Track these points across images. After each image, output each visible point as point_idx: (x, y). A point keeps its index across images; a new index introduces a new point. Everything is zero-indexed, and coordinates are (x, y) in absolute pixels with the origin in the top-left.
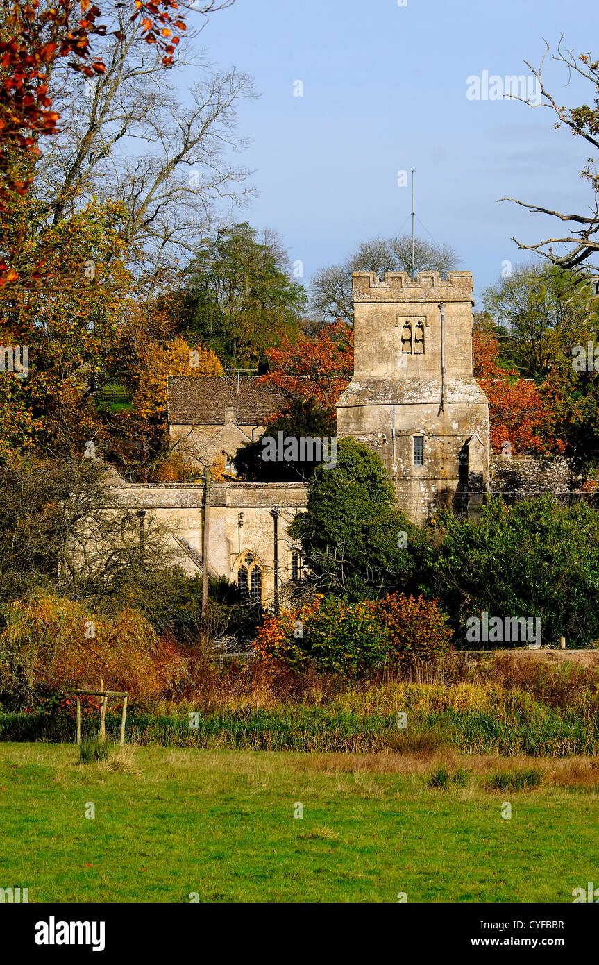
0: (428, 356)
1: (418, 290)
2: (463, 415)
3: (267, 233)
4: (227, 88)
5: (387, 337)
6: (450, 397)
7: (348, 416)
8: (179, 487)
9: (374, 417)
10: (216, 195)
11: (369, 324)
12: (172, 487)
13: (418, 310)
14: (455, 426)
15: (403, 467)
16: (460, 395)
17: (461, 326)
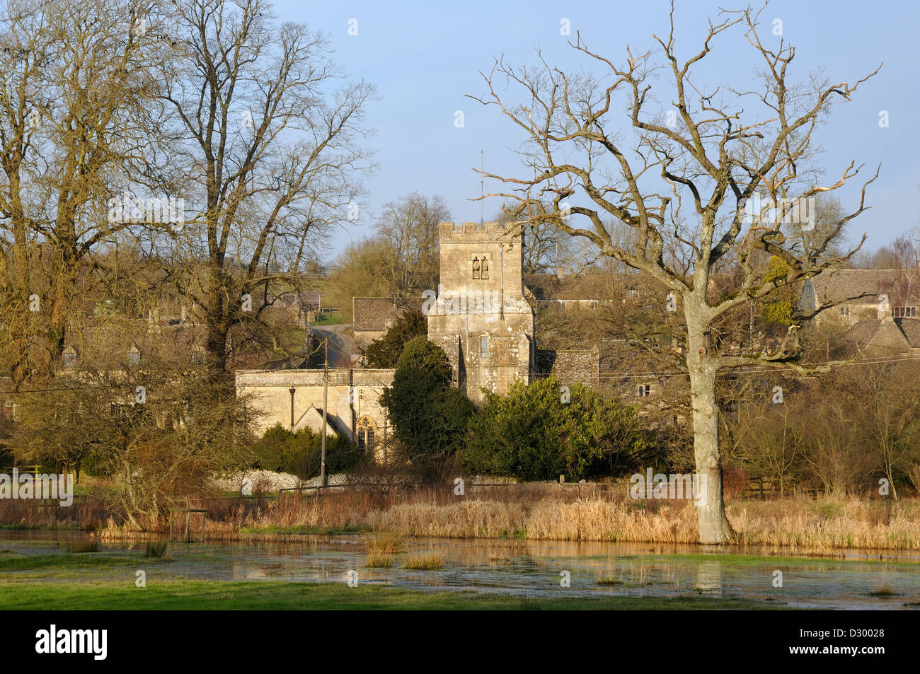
0: (491, 281)
1: (484, 235)
2: (515, 322)
3: (436, 199)
4: (358, 94)
5: (463, 268)
6: (506, 309)
7: (435, 323)
8: (318, 372)
9: (453, 323)
10: (351, 168)
11: (450, 259)
12: (312, 372)
13: (484, 249)
14: (510, 329)
15: (473, 358)
16: (514, 308)
17: (515, 260)
